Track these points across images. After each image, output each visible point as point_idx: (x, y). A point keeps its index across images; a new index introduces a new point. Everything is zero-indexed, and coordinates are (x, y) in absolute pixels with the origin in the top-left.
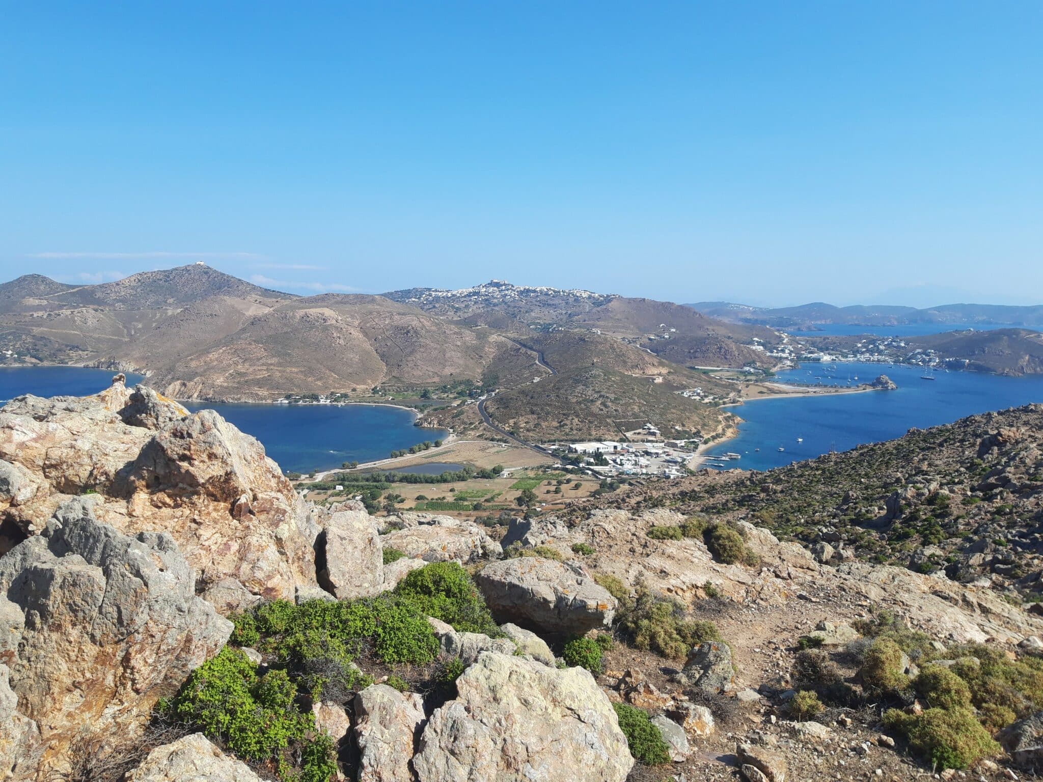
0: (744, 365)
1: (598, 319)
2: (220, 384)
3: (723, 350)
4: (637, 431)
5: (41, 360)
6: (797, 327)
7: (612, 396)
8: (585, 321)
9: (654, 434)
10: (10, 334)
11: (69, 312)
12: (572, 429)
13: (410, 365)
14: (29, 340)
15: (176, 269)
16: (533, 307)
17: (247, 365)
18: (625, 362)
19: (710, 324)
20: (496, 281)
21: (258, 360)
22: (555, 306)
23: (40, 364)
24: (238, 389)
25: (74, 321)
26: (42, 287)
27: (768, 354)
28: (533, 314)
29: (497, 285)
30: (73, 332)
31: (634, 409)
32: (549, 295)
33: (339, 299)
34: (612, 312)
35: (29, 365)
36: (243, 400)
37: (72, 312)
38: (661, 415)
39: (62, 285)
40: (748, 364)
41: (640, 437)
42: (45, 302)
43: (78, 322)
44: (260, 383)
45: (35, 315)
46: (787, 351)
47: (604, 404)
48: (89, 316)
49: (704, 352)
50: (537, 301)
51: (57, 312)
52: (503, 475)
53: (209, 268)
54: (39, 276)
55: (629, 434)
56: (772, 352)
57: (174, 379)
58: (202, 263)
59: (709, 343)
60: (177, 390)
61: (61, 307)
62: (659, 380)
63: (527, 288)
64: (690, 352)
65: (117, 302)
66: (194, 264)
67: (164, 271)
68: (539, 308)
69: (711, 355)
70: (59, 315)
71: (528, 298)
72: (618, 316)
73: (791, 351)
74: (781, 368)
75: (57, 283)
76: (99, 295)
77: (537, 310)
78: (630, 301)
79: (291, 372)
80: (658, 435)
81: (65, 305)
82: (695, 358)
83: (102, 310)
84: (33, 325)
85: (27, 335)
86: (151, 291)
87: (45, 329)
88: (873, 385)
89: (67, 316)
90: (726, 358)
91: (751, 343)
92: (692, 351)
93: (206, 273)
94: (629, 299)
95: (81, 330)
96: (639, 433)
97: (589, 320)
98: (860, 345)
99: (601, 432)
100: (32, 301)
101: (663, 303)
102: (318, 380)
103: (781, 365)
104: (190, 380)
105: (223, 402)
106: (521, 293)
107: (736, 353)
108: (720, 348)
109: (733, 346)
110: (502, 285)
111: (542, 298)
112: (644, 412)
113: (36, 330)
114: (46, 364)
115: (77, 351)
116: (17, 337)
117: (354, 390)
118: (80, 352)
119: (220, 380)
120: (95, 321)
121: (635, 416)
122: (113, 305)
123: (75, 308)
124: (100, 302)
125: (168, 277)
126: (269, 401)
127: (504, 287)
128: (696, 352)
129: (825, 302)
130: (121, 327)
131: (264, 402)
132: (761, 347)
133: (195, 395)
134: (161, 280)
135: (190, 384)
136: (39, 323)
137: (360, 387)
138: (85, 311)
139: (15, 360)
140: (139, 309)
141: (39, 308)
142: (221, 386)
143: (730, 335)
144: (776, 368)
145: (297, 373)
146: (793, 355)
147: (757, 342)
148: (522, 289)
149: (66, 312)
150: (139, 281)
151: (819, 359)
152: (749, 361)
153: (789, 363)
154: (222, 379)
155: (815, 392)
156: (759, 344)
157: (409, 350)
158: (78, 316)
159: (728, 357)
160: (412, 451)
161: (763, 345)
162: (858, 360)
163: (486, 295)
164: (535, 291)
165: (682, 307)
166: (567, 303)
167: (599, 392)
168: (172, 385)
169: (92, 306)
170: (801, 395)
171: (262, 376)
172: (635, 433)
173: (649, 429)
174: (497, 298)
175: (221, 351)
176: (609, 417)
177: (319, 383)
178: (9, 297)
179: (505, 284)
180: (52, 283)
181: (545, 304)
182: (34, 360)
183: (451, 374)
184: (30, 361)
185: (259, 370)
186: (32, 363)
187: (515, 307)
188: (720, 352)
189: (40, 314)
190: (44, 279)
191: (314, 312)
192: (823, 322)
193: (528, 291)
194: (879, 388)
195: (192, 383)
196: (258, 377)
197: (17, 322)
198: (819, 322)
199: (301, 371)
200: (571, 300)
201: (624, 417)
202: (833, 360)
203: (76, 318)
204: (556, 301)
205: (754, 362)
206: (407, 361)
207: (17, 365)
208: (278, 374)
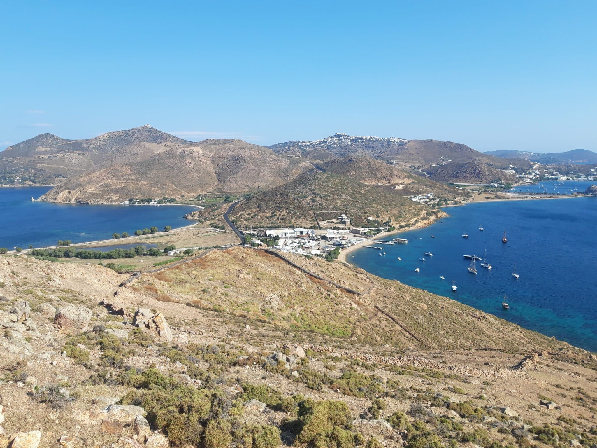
0: (492, 182)
1: (396, 154)
2: (90, 192)
3: (477, 171)
4: (331, 221)
5: (35, 183)
6: (558, 163)
7: (322, 193)
8: (388, 155)
9: (344, 223)
10: (22, 168)
11: (62, 155)
12: (278, 219)
13: (231, 181)
14: (33, 171)
15: (132, 129)
16: (358, 149)
17: (113, 180)
18: (375, 175)
19: (478, 156)
20: (339, 134)
21: (123, 176)
22: (373, 148)
23: (34, 185)
24: (100, 196)
25: (64, 160)
26: (49, 141)
27: (518, 176)
28: (357, 153)
29: (339, 136)
30: (62, 167)
31: (338, 203)
32: (371, 141)
33: (213, 142)
34: (407, 149)
35: (27, 186)
36: (101, 202)
37: (64, 155)
38: (360, 208)
39: (63, 139)
40: (495, 181)
41: (333, 225)
42: (49, 149)
43: (66, 161)
44: (115, 191)
45: (41, 157)
46: (533, 174)
47: (313, 200)
48: (75, 157)
49: (462, 173)
50: (361, 145)
51: (55, 155)
52: (170, 253)
53: (152, 128)
54: (49, 134)
55: (322, 224)
56: (521, 174)
57: (65, 189)
58: (148, 125)
59: (468, 167)
60: (65, 196)
61: (58, 152)
62: (399, 188)
63: (357, 137)
64: (453, 174)
65: (94, 149)
66: (143, 126)
67: (125, 131)
68: (362, 149)
69: (468, 175)
70: (56, 157)
71: (357, 144)
72: (412, 152)
73: (537, 174)
74: (522, 184)
75: (60, 138)
76: (84, 145)
77: (360, 151)
78: (422, 142)
79: (143, 184)
80: (348, 224)
81: (61, 151)
82: (456, 177)
83: (84, 154)
84: (38, 163)
85: (32, 168)
86: (115, 142)
87: (45, 165)
88: (585, 193)
89: (60, 157)
90: (479, 177)
91: (507, 168)
92: (455, 173)
93: (149, 131)
94: (422, 141)
95: (67, 165)
96: (332, 222)
97: (391, 155)
98: (593, 170)
99: (301, 221)
100: (41, 149)
101: (445, 143)
102: (159, 189)
103: (522, 182)
104: (74, 189)
105: (88, 203)
106: (353, 140)
107: (487, 173)
108: (475, 170)
109: (485, 169)
110: (342, 136)
111: (367, 143)
112: (344, 206)
113: (39, 166)
114: (38, 185)
115: (60, 178)
116: (26, 169)
117: (183, 196)
118: (62, 179)
119: (91, 189)
120: (77, 160)
121: (336, 208)
122: (91, 151)
123: (66, 152)
124: (84, 149)
125: (127, 134)
126: (117, 203)
127: (343, 137)
128: (457, 173)
129: (585, 149)
130: (93, 164)
131: (114, 203)
132: (514, 171)
133: (73, 199)
134: (123, 136)
135: (73, 192)
136: (42, 161)
137: (188, 195)
138: (72, 155)
139: (19, 183)
140: (106, 153)
141: (45, 153)
142: (91, 193)
143: (492, 163)
144: (518, 184)
145: (146, 185)
146: (538, 176)
147: (511, 168)
148: (354, 138)
149: (61, 155)
150: (110, 136)
151: (557, 179)
152: (496, 179)
153: (528, 180)
154: (93, 189)
155: (532, 198)
156: (512, 169)
157: (235, 170)
158: (67, 157)
159: (480, 176)
160: (136, 234)
161: (515, 169)
162: (588, 179)
163: (330, 143)
164: (362, 139)
165: (458, 145)
166: (382, 146)
167: (313, 190)
168: (62, 193)
169: (78, 152)
170: (521, 199)
171: (119, 187)
172: (328, 222)
173: (342, 219)
174: (336, 144)
175: (102, 171)
176: (312, 209)
177: (159, 192)
178: (30, 147)
179: (344, 136)
180: (57, 138)
181: (367, 147)
182: (31, 183)
183: (259, 187)
184: (28, 183)
185: (120, 183)
186: (29, 185)
187: (346, 149)
188: (475, 173)
189: (44, 156)
190: (52, 136)
191: (188, 149)
192: (581, 161)
193: (358, 139)
194: (590, 195)
195: (75, 191)
196: (117, 187)
197: (29, 161)
198: (578, 162)
199: (150, 184)
200: (385, 144)
201: (325, 209)
202: (567, 179)
203: (65, 159)
204: (375, 145)
205: (500, 180)
206: (231, 178)
207: (20, 186)
208: (132, 185)
